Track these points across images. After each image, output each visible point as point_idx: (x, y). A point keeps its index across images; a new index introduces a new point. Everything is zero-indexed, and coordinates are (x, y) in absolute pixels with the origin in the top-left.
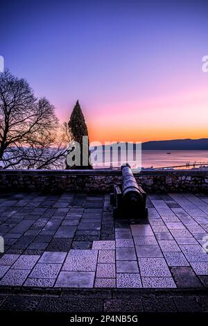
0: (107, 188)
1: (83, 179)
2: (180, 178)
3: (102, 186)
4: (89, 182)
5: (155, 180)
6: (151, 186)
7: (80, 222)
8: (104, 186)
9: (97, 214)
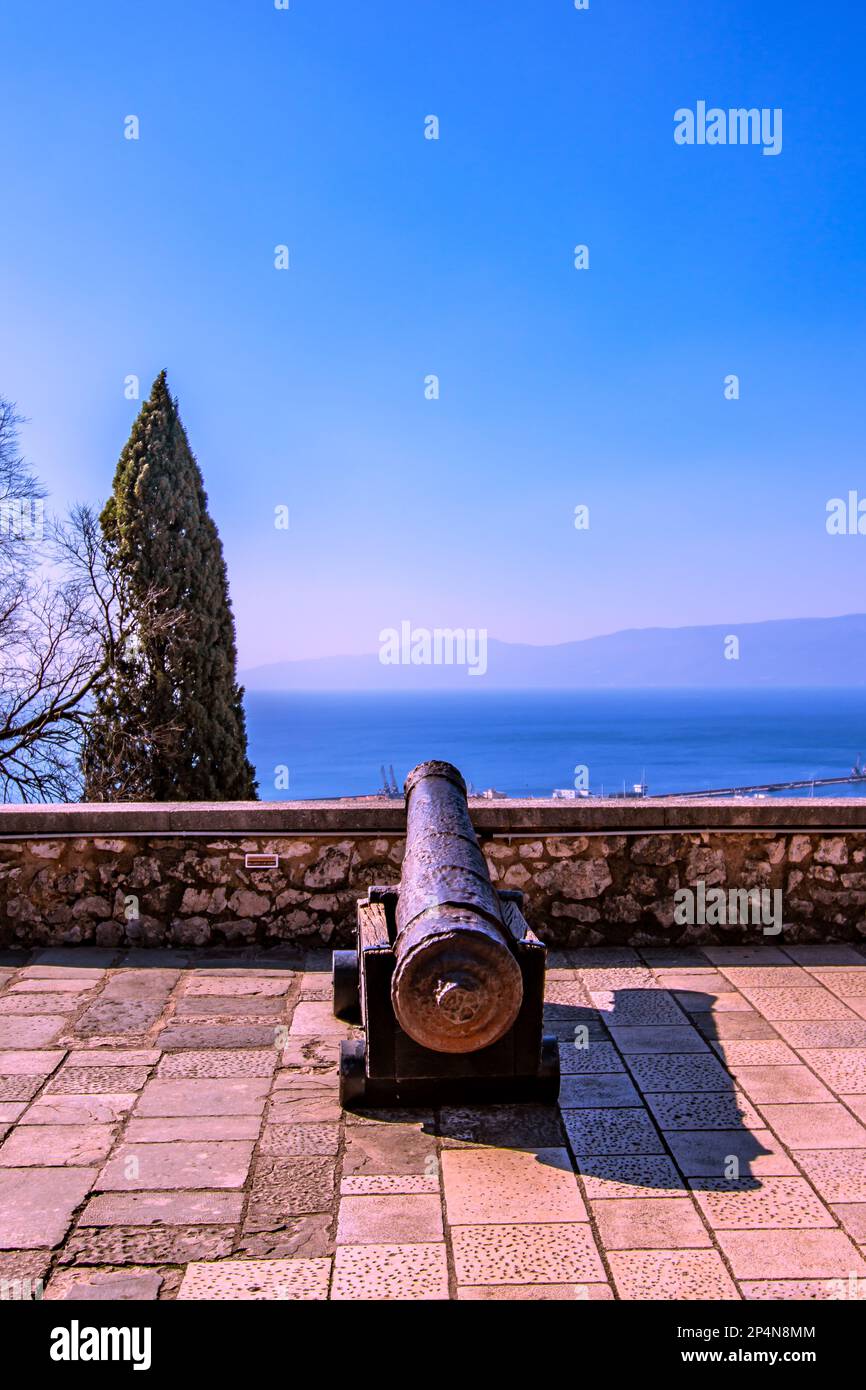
0: (323, 915)
1: (170, 860)
2: (777, 852)
3: (290, 908)
4: (204, 884)
5: (622, 865)
6: (597, 902)
7: (118, 1135)
8: (301, 906)
9: (240, 1087)
